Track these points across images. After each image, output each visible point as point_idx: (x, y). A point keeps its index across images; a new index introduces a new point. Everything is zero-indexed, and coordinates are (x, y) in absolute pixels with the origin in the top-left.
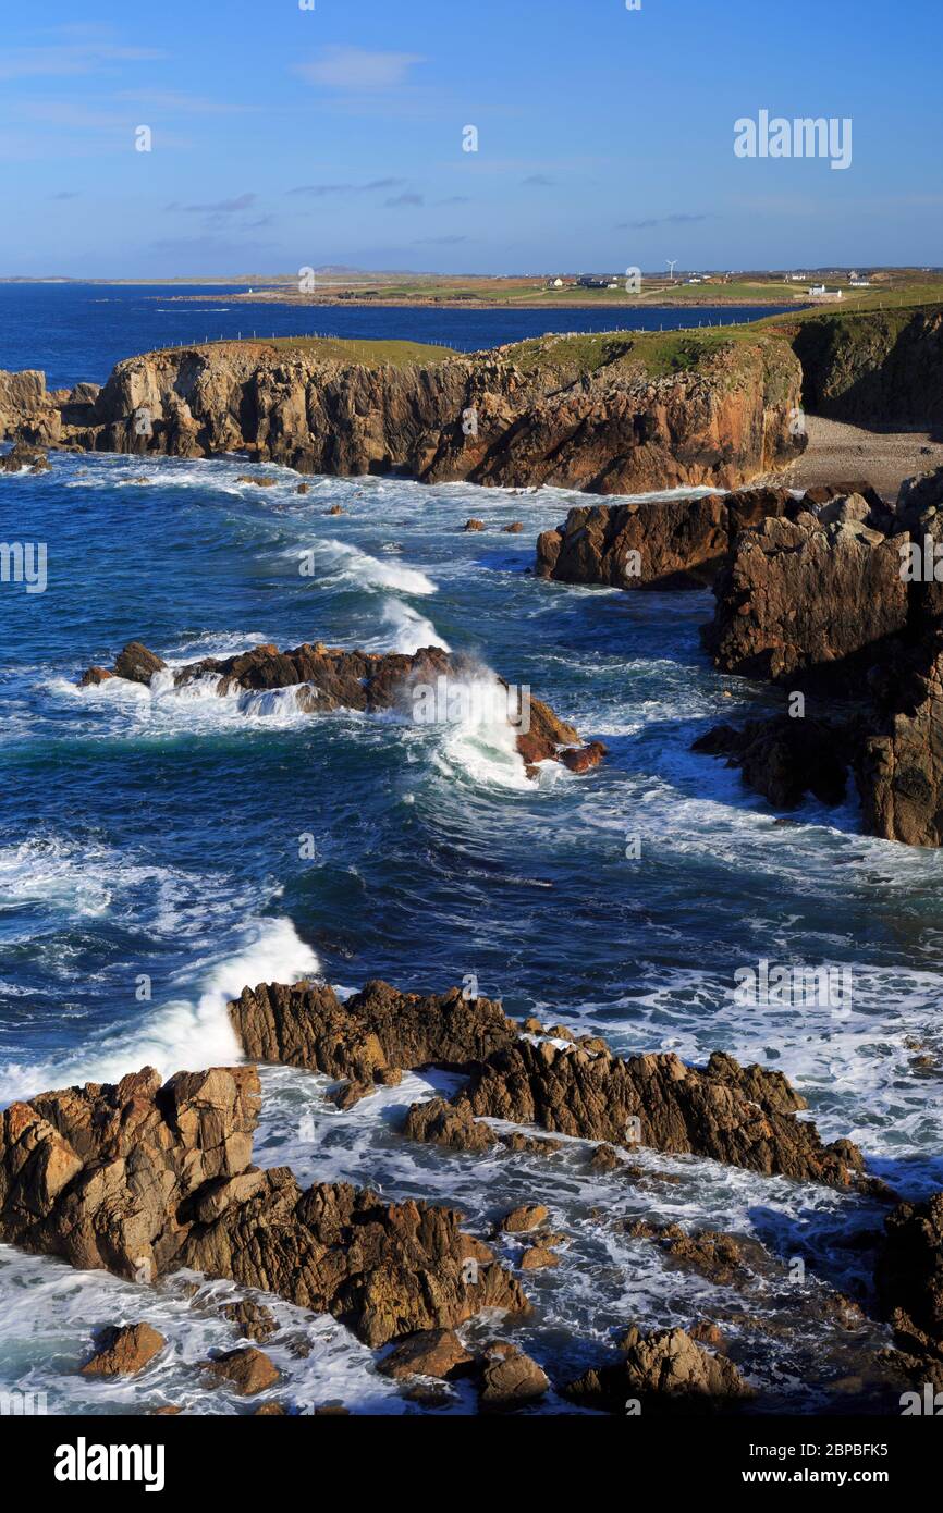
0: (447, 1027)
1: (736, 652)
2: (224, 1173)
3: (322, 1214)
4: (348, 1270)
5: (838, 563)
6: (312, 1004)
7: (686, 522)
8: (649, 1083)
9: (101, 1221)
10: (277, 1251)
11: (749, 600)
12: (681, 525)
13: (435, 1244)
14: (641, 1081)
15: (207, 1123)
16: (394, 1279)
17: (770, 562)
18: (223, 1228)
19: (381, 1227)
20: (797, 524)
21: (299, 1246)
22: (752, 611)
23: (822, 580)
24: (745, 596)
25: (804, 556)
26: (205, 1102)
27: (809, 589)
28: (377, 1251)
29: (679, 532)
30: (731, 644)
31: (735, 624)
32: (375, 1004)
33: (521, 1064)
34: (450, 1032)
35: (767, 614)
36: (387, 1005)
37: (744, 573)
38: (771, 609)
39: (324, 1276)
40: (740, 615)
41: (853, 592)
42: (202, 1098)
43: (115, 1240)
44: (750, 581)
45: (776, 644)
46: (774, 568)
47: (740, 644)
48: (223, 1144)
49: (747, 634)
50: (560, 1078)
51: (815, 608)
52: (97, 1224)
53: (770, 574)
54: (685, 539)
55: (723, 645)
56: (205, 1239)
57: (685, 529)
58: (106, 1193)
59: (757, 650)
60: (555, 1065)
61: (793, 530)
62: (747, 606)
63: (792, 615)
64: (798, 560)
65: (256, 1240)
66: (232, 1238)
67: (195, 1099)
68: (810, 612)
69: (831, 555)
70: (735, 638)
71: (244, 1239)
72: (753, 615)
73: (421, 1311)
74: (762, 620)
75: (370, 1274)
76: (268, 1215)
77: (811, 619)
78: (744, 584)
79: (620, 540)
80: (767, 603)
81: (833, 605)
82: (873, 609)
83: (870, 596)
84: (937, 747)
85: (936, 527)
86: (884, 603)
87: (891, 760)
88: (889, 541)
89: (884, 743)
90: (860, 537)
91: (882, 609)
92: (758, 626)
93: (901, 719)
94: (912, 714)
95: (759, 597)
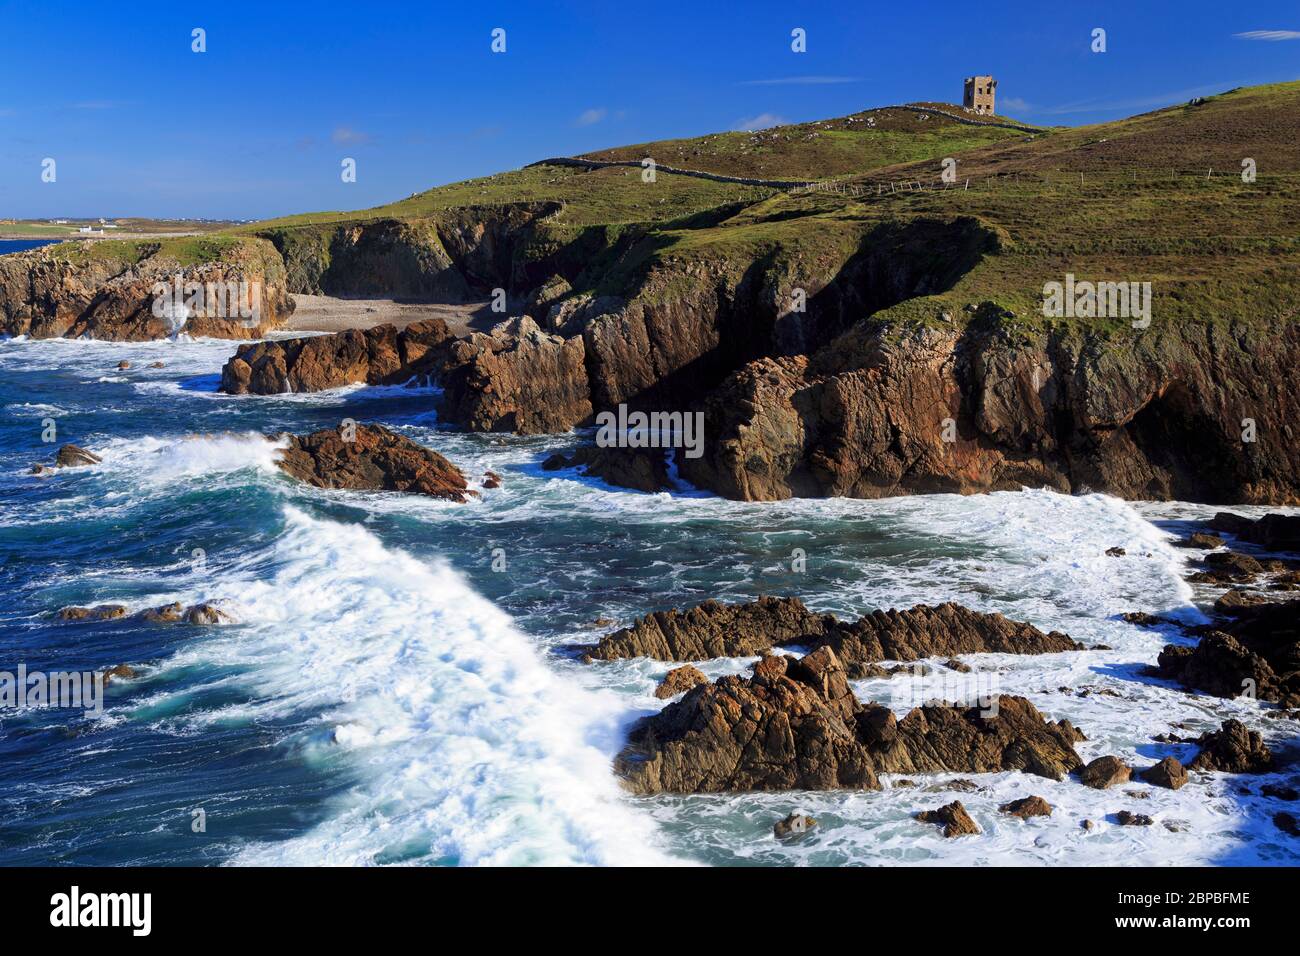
1: (487, 416)
5: (542, 356)
7: (344, 347)
11: (490, 383)
12: (341, 349)
16: (1037, 740)
17: (498, 358)
18: (900, 741)
20: (492, 336)
22: (492, 389)
23: (534, 368)
24: (486, 381)
25: (520, 353)
27: (527, 373)
29: (340, 354)
30: (482, 412)
31: (483, 399)
35: (503, 391)
37: (482, 366)
38: (504, 387)
40: (485, 393)
41: (554, 373)
44: (488, 371)
45: (512, 409)
46: (502, 362)
47: (489, 411)
49: (492, 404)
51: (533, 385)
53: (499, 366)
57: (344, 352)
59: (501, 415)
62: (488, 389)
63: (519, 390)
64: (516, 356)
68: (530, 388)
69: (537, 353)
70: (485, 408)
72: (494, 392)
74: (500, 395)
77: (531, 392)
78: (484, 373)
79: (299, 361)
80: (501, 385)
81: (544, 382)
82: (568, 381)
83: (564, 375)
84: (767, 442)
85: (597, 331)
86: (574, 379)
87: (741, 453)
88: (569, 341)
89: (735, 443)
90: (552, 341)
91: (574, 383)
92: (498, 398)
93: (742, 428)
94: (748, 424)
95: (495, 380)
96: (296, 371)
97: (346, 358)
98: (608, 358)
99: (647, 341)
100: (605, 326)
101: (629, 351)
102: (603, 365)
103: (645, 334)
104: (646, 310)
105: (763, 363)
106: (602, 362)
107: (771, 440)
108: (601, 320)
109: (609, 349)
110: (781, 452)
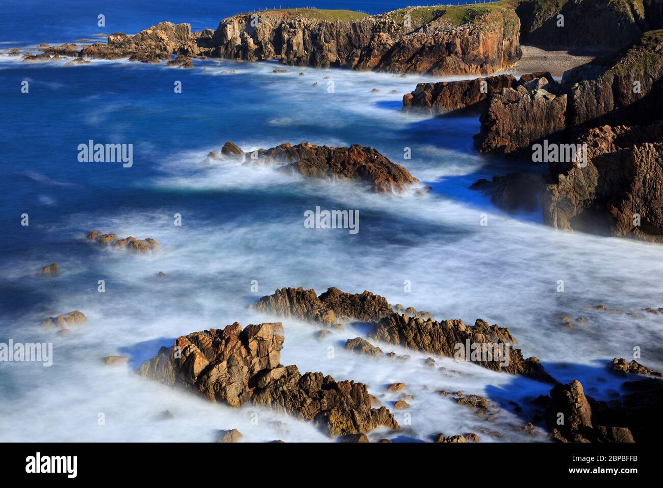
0: (363, 307)
1: (489, 147)
2: (268, 367)
3: (310, 385)
4: (321, 408)
5: (535, 108)
6: (305, 297)
7: (468, 90)
8: (449, 332)
9: (217, 387)
10: (290, 400)
11: (496, 124)
12: (466, 91)
13: (357, 398)
14: (446, 331)
15: (261, 346)
16: (340, 413)
17: (505, 107)
18: (268, 390)
19: (334, 391)
20: (517, 91)
21: (300, 398)
22: (496, 129)
23: (527, 116)
24: (494, 122)
25: (520, 105)
26: (260, 337)
27: (522, 119)
28: (333, 401)
29: (465, 94)
30: (487, 143)
31: (489, 135)
32: (332, 297)
33: (395, 323)
34: (364, 309)
35: (503, 130)
37: (493, 112)
38: (505, 128)
39: (311, 411)
40: (491, 131)
41: (541, 120)
42: (259, 336)
43: (223, 395)
44: (496, 116)
45: (507, 144)
46: (507, 110)
47: (491, 143)
48: (268, 355)
49: (494, 139)
50: (411, 330)
51: (524, 128)
52: (215, 388)
53: (505, 113)
54: (468, 97)
55: (484, 144)
56: (261, 395)
58: (219, 375)
59: (498, 146)
60: (409, 324)
61: (515, 93)
62: (494, 127)
63: (514, 131)
64: (517, 107)
65: (282, 396)
66: (272, 394)
67: (256, 336)
68: (522, 129)
69: (532, 105)
70: (489, 141)
71: (277, 395)
72: (497, 131)
73: (351, 426)
74: (501, 133)
75: (330, 411)
76: (287, 385)
77: (523, 132)
78: (493, 117)
79: (439, 97)
80: (503, 126)
81: (532, 127)
82: (550, 128)
83: (549, 122)
84: (577, 188)
85: (578, 92)
86: (555, 126)
87: (557, 194)
88: (557, 99)
89: (555, 187)
90: (544, 96)
91: (554, 128)
92: (499, 135)
93: (562, 176)
94: (566, 174)
95: (500, 123)
96: (436, 104)
98: (582, 112)
99: (612, 102)
100: (584, 89)
101: (597, 108)
102: (577, 117)
103: (612, 97)
104: (616, 78)
106: (577, 115)
107: (581, 187)
108: (583, 84)
109: (584, 106)
110: (586, 198)
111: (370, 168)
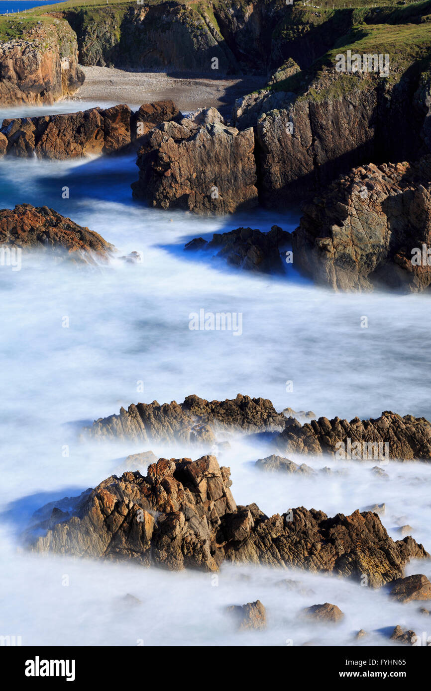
1: (166, 197)
2: (228, 511)
3: (306, 525)
4: (337, 553)
5: (217, 146)
7: (82, 125)
8: (388, 432)
9: (188, 549)
10: (290, 549)
11: (170, 168)
12: (79, 127)
13: (374, 532)
15: (212, 485)
16: (368, 553)
17: (179, 147)
18: (251, 542)
19: (344, 527)
20: (182, 125)
21: (306, 545)
22: (172, 174)
23: (209, 156)
24: (167, 166)
25: (198, 143)
26: (211, 474)
27: (202, 160)
28: (349, 540)
29: (78, 131)
30: (162, 193)
31: (163, 182)
32: (197, 408)
34: (248, 418)
35: (181, 175)
36: (204, 408)
37: (165, 153)
38: (182, 172)
39: (324, 559)
40: (165, 177)
41: (226, 161)
42: (211, 472)
43: (201, 558)
44: (169, 158)
45: (188, 192)
46: (182, 150)
47: (168, 193)
48: (224, 495)
49: (171, 187)
51: (207, 171)
52: (186, 551)
53: (179, 153)
55: (157, 194)
56: (241, 550)
57: (82, 129)
58: (183, 533)
59: (178, 196)
61: (180, 128)
62: (169, 173)
63: (194, 175)
64: (194, 145)
65: (274, 546)
66: (258, 546)
67: (207, 473)
68: (204, 173)
69: (213, 142)
70: (165, 190)
71: (265, 546)
72: (173, 176)
73: (390, 568)
74: (178, 179)
75: (353, 552)
76: (275, 531)
77: (205, 177)
78: (166, 159)
79: (45, 137)
80: (180, 170)
81: (217, 169)
82: (238, 170)
83: (235, 163)
84: (356, 241)
85: (267, 124)
86: (243, 166)
87: (332, 250)
88: (242, 133)
89: (327, 241)
90: (226, 131)
91: (243, 170)
92: (176, 182)
93: (335, 228)
94: (341, 225)
95: (175, 166)
96: (41, 145)
97: (83, 135)
98: (274, 149)
99: (309, 134)
100: (274, 120)
101: (293, 143)
102: (270, 155)
103: (309, 128)
104: (311, 106)
105: (366, 169)
106: (269, 152)
107: (360, 240)
108: (271, 114)
109: (276, 141)
110: (368, 252)
111: (56, 234)
